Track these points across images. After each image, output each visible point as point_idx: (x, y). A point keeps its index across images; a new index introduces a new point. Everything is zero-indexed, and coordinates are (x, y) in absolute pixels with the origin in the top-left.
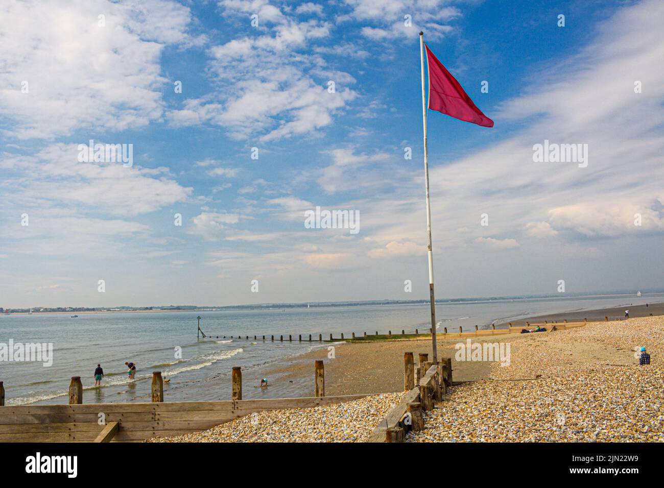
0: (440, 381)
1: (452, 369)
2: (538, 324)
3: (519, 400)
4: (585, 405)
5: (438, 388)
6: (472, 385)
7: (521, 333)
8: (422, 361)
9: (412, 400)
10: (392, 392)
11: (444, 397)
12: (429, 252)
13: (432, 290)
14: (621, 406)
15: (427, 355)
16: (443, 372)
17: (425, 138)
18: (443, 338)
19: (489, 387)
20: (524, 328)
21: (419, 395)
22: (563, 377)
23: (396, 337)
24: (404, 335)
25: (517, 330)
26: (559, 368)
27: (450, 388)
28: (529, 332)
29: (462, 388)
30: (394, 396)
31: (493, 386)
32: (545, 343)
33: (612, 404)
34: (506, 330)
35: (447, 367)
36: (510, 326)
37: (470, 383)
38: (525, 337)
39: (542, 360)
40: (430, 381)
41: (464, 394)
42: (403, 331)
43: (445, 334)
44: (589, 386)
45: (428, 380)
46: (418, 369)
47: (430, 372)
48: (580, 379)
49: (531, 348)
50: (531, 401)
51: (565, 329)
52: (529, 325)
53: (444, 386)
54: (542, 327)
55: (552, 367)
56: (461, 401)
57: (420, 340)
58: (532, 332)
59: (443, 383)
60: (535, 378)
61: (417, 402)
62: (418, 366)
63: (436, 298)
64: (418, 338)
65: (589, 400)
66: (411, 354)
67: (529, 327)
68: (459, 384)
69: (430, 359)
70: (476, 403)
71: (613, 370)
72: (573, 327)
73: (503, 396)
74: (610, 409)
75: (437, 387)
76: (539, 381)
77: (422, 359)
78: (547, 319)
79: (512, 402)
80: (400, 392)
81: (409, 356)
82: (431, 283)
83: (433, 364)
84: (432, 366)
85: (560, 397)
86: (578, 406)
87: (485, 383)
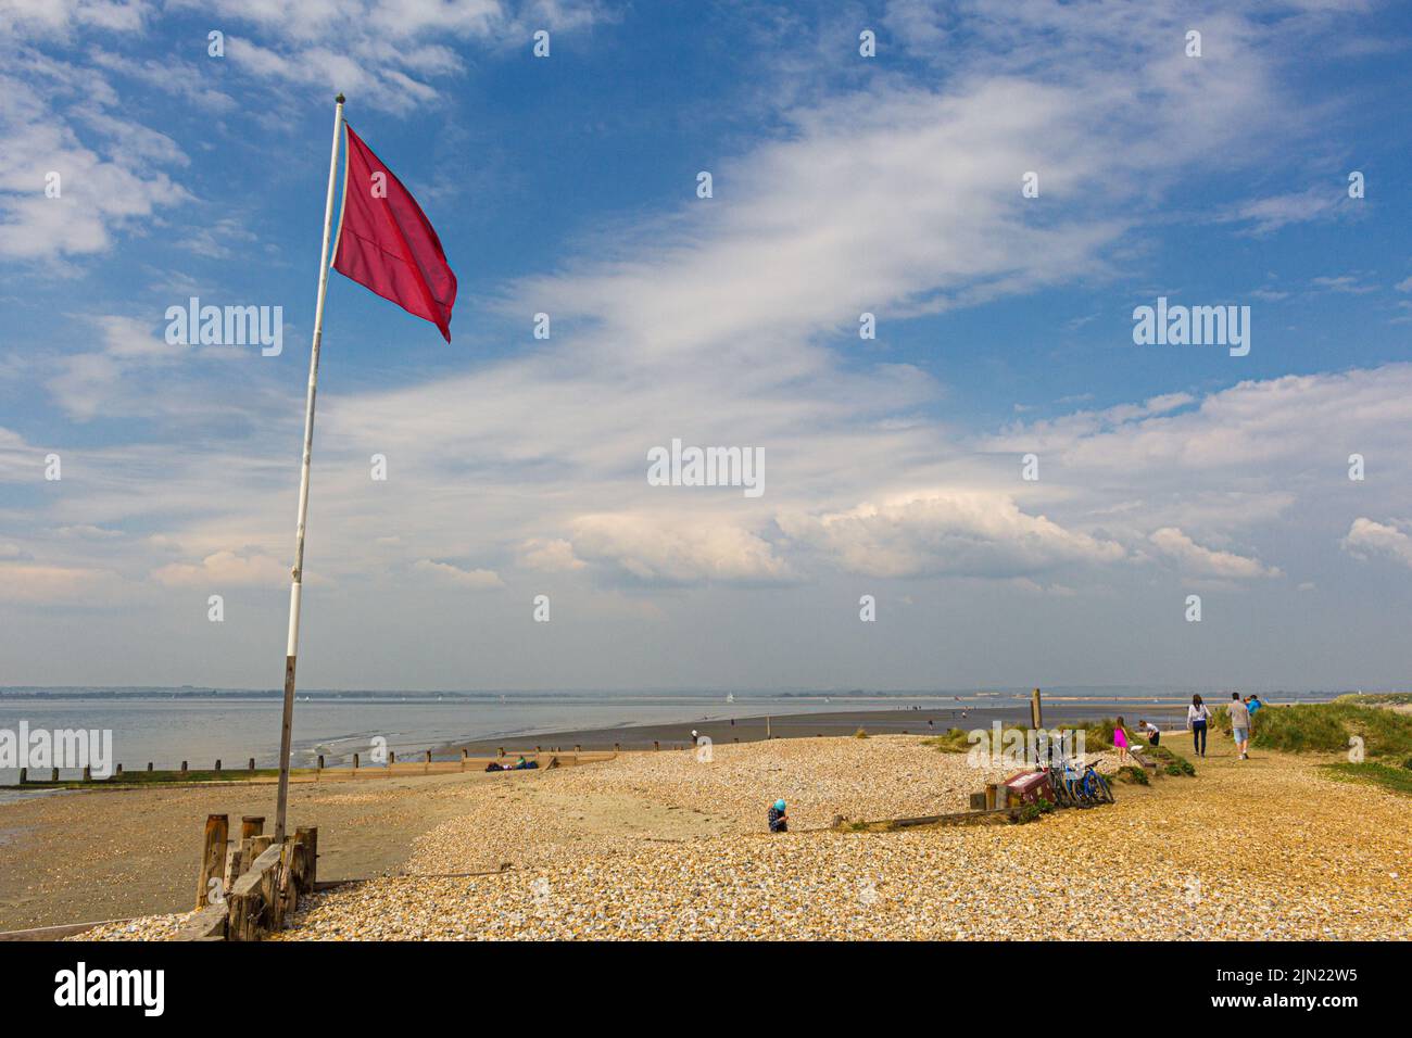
0: (284, 881)
1: (318, 852)
2: (523, 753)
3: (455, 921)
4: (585, 927)
5: (277, 898)
6: (360, 889)
7: (487, 771)
8: (248, 835)
9: (206, 932)
10: (164, 914)
11: (288, 921)
12: (295, 585)
13: (290, 669)
14: (652, 925)
15: (261, 821)
16: (294, 859)
17: (316, 331)
18: (314, 779)
19: (396, 893)
20: (494, 760)
21: (226, 918)
22: (554, 868)
23: (199, 776)
24: (219, 773)
25: (479, 764)
26: (554, 848)
27: (308, 897)
28: (502, 769)
29: (336, 896)
30: (167, 924)
31: (406, 891)
32: (533, 793)
33: (637, 921)
34: (454, 764)
35: (307, 847)
36: (463, 755)
37: (356, 885)
38: (493, 779)
39: (522, 831)
40: (259, 883)
41: (338, 911)
42: (219, 763)
43: (319, 771)
44: (601, 884)
45: (256, 880)
46: (235, 854)
47: (265, 861)
48: (586, 871)
49: (502, 804)
50: (480, 920)
51: (575, 765)
52: (504, 754)
53: (292, 893)
54: (529, 760)
55: (540, 846)
56: (328, 928)
57: (256, 784)
58: (509, 769)
59: (292, 886)
60: (498, 870)
61: (218, 935)
62: (238, 845)
63: (298, 686)
64: (253, 780)
65: (595, 915)
66: (225, 818)
67: (503, 759)
68: (332, 887)
69: (269, 831)
70: (360, 932)
71: (651, 851)
72: (592, 761)
73: (423, 912)
74: (631, 933)
75: (274, 897)
76: (505, 877)
77: (249, 831)
78: (543, 744)
79: (439, 925)
80: (186, 910)
81: (219, 824)
82: (290, 653)
83: (274, 842)
84: (272, 846)
85: (541, 910)
86: (572, 929)
87: (390, 883)
